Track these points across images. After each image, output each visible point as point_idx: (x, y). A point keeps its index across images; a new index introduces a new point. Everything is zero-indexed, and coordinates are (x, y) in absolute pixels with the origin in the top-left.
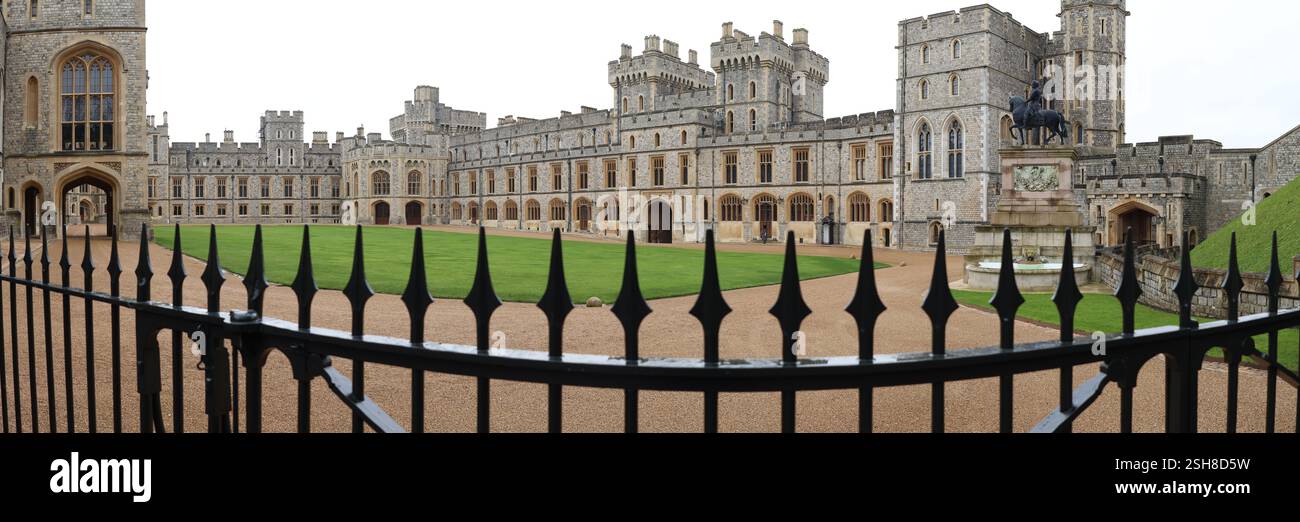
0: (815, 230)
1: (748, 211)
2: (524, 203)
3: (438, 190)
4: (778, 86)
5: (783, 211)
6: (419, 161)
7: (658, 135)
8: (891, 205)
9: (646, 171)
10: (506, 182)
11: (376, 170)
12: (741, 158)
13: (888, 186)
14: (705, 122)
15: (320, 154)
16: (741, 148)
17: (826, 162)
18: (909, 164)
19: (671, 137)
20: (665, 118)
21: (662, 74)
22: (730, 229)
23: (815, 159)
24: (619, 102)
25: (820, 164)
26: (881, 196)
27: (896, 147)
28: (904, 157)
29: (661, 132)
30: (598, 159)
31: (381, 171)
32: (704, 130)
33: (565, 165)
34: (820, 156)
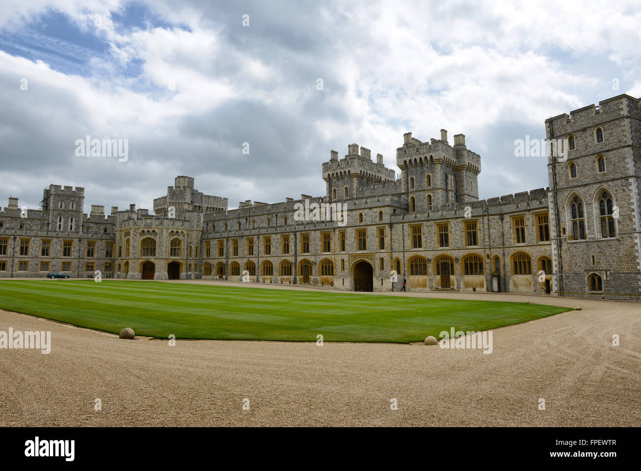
0: (485, 282)
1: (431, 268)
2: (260, 263)
3: (193, 253)
4: (447, 177)
5: (458, 268)
6: (180, 231)
7: (361, 215)
8: (550, 262)
9: (353, 240)
10: (247, 248)
11: (145, 237)
12: (425, 230)
13: (547, 248)
14: (396, 205)
15: (96, 223)
16: (424, 222)
17: (492, 231)
18: (564, 229)
19: (370, 216)
20: (366, 202)
21: (361, 171)
22: (418, 281)
23: (482, 229)
24: (330, 191)
25: (486, 233)
26: (539, 255)
27: (552, 216)
28: (559, 224)
29: (364, 212)
30: (317, 232)
31: (149, 238)
32: (395, 210)
33: (292, 236)
34: (486, 226)
